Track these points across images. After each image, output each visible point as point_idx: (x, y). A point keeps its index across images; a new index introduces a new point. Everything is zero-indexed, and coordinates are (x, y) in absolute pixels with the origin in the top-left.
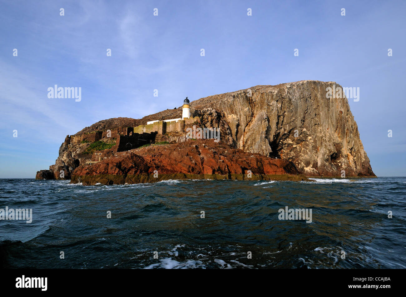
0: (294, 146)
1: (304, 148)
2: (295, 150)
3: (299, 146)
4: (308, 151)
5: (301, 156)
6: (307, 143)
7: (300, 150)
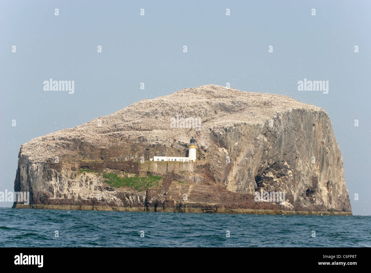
0: (275, 180)
1: (283, 182)
2: (275, 184)
3: (279, 180)
4: (286, 185)
5: (280, 190)
6: (287, 177)
7: (279, 184)
